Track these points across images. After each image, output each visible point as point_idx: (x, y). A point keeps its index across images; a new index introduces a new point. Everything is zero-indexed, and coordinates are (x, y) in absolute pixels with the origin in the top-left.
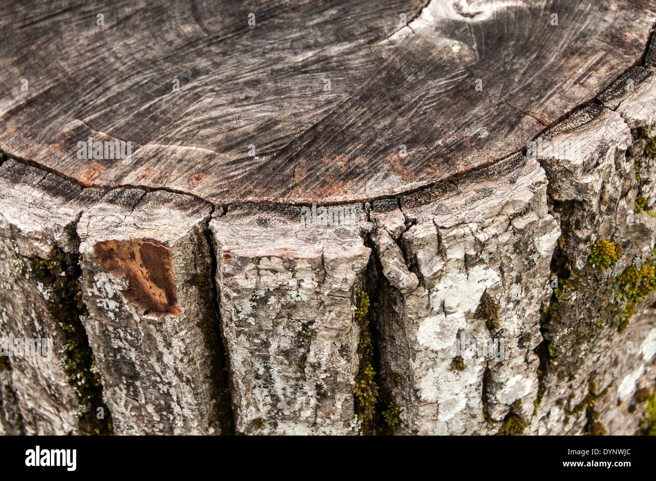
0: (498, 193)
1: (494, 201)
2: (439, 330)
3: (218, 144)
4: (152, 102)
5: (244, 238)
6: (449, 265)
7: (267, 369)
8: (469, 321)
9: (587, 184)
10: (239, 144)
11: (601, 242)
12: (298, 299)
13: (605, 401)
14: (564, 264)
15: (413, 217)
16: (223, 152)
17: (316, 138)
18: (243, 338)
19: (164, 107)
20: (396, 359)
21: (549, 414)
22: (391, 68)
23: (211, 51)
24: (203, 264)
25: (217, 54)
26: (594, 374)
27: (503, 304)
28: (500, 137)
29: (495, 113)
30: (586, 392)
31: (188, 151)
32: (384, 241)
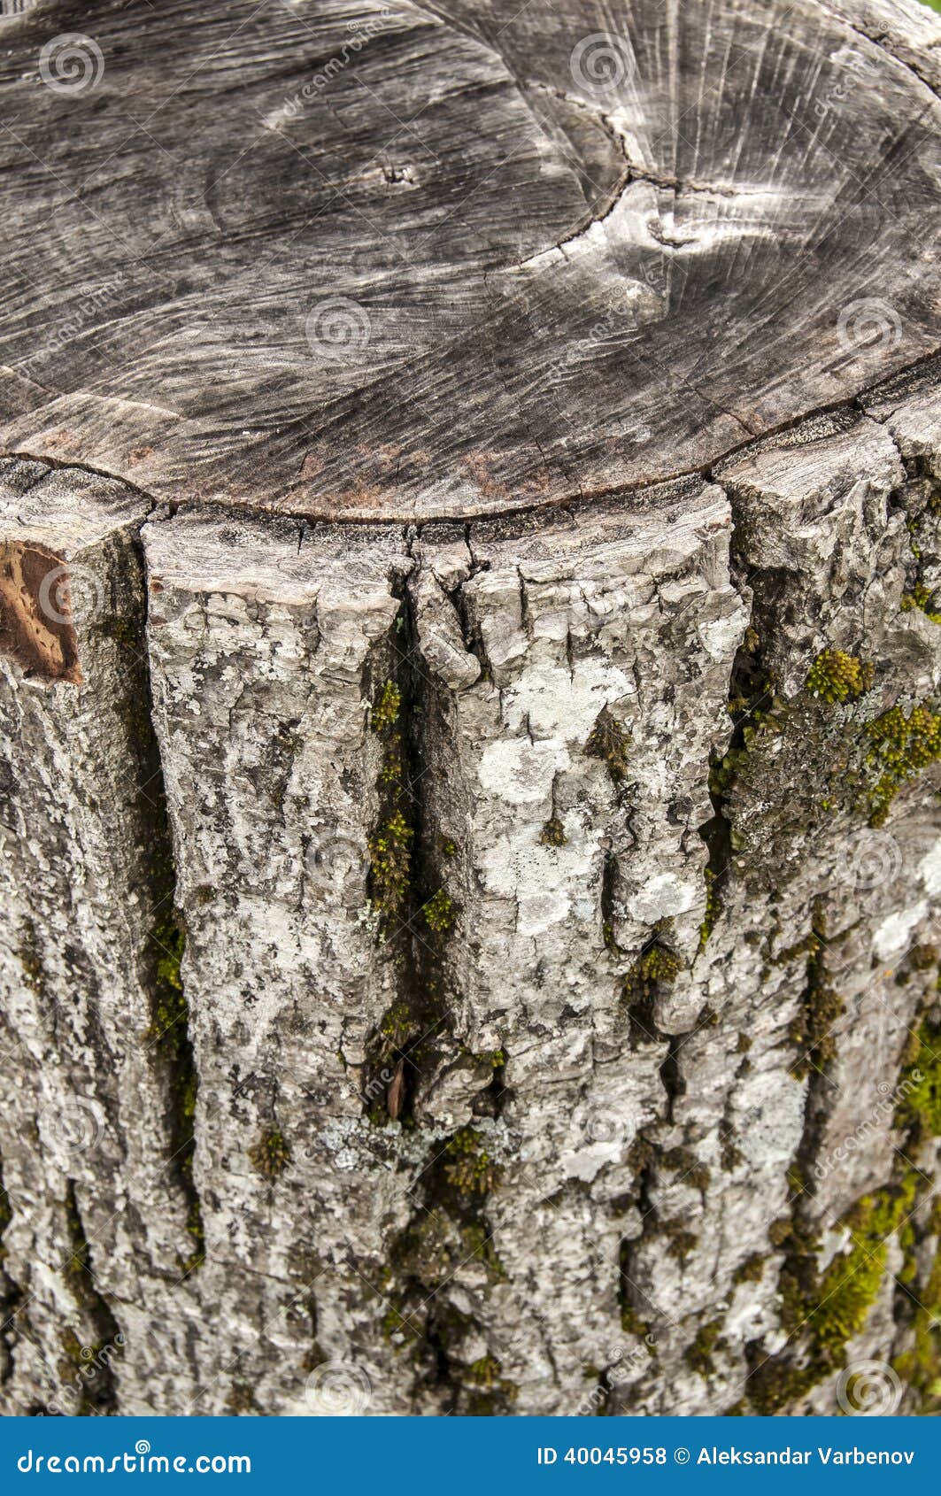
0: (643, 535)
1: (632, 548)
2: (519, 767)
3: (186, 404)
4: (100, 327)
5: (191, 559)
6: (537, 647)
7: (222, 797)
8: (576, 758)
9: (805, 541)
10: (222, 407)
11: (832, 653)
12: (272, 676)
13: (844, 953)
14: (763, 684)
15: (485, 558)
16: (192, 417)
17: (355, 411)
18: (179, 736)
19: (117, 337)
20: (448, 812)
21: (730, 955)
22: (511, 313)
23: (219, 255)
24: (127, 600)
25: (227, 262)
26: (822, 899)
27: (638, 737)
28: (669, 444)
29: (672, 404)
30: (807, 929)
31: (135, 409)
32: (426, 591)
